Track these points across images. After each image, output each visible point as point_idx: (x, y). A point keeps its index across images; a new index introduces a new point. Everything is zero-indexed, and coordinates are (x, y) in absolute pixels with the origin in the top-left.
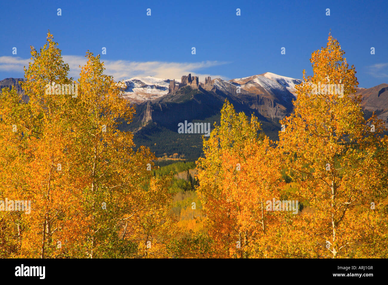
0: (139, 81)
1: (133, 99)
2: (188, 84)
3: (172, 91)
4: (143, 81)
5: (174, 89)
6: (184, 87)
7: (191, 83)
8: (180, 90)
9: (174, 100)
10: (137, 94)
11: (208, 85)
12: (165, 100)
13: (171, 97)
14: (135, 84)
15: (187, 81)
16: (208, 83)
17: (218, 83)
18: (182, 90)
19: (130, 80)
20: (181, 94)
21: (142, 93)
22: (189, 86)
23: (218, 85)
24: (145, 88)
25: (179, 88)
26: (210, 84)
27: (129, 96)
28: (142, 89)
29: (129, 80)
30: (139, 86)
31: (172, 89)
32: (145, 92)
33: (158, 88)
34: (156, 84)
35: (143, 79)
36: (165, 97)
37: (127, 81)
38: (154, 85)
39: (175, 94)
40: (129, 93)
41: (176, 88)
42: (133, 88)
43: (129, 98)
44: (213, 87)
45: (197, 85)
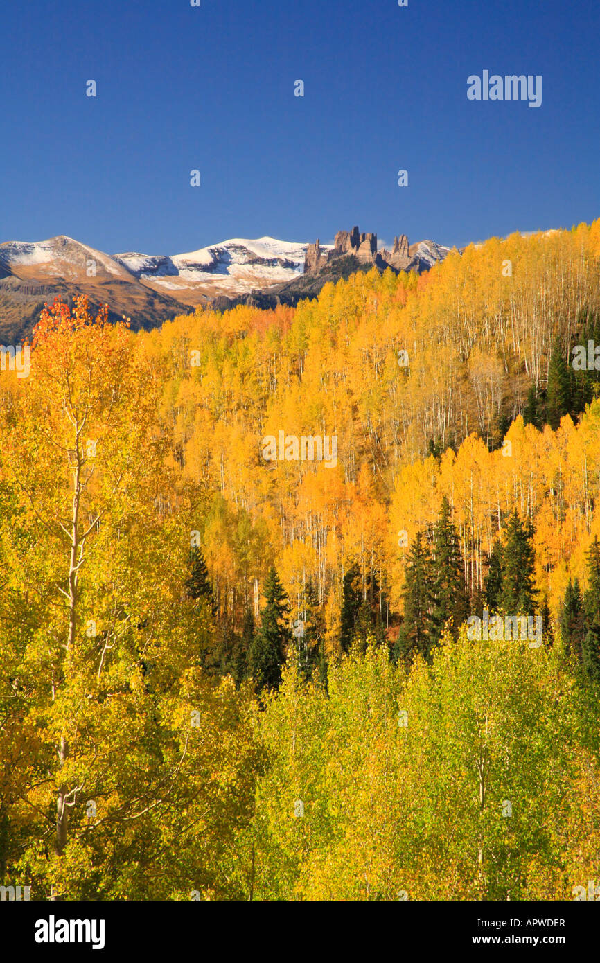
2: (352, 252)
3: (313, 268)
5: (317, 263)
6: (341, 257)
7: (357, 249)
8: (330, 265)
9: (314, 288)
11: (401, 256)
12: (294, 288)
13: (309, 281)
15: (349, 243)
16: (401, 251)
18: (335, 266)
20: (333, 274)
22: (353, 257)
23: (427, 258)
24: (256, 266)
25: (328, 261)
26: (406, 252)
30: (242, 260)
31: (312, 264)
33: (287, 265)
34: (283, 257)
36: (295, 281)
38: (279, 259)
39: (318, 275)
41: (323, 262)
42: (230, 263)
44: (411, 259)
45: (371, 253)
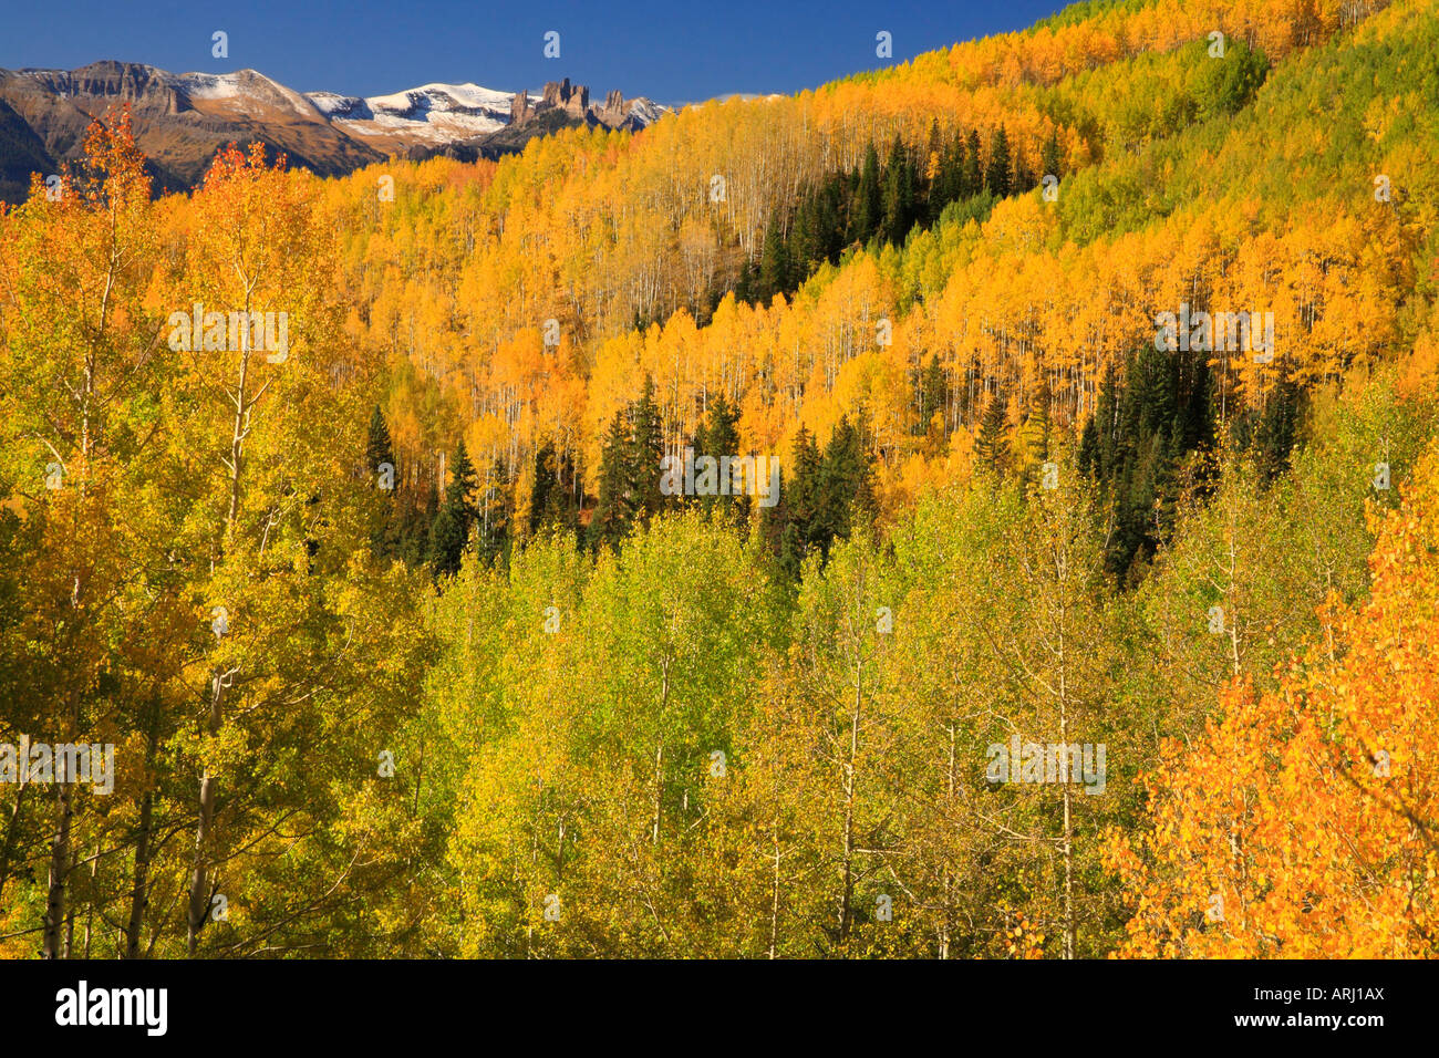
0: (443, 94)
1: (423, 139)
2: (561, 105)
3: (519, 120)
4: (453, 96)
5: (524, 115)
6: (550, 110)
7: (567, 103)
8: (538, 118)
10: (436, 127)
11: (613, 113)
12: (497, 141)
13: (512, 135)
14: (434, 101)
15: (558, 96)
16: (614, 108)
17: (641, 110)
18: (543, 120)
19: (421, 90)
20: (540, 128)
21: (449, 126)
22: (562, 110)
23: (641, 116)
24: (458, 114)
25: (536, 113)
26: (619, 110)
27: (413, 132)
28: (450, 114)
29: (417, 90)
30: (443, 107)
31: (519, 115)
32: (458, 124)
33: (491, 115)
34: (487, 106)
35: (455, 91)
36: (499, 134)
37: (412, 91)
38: (482, 108)
39: (524, 128)
40: (414, 123)
41: (530, 114)
42: (429, 110)
43: (414, 136)
44: (625, 118)
45: (581, 108)
